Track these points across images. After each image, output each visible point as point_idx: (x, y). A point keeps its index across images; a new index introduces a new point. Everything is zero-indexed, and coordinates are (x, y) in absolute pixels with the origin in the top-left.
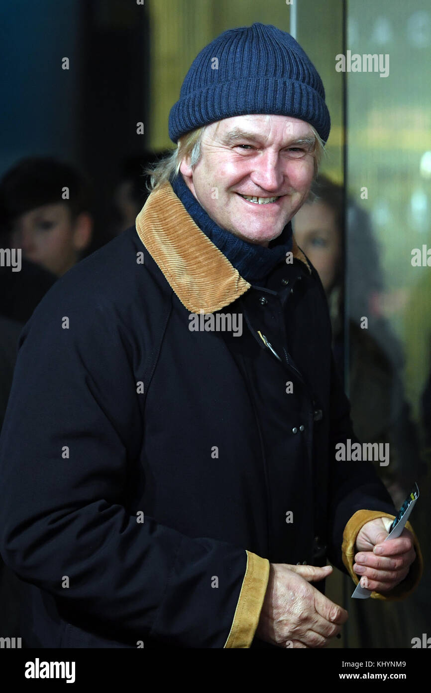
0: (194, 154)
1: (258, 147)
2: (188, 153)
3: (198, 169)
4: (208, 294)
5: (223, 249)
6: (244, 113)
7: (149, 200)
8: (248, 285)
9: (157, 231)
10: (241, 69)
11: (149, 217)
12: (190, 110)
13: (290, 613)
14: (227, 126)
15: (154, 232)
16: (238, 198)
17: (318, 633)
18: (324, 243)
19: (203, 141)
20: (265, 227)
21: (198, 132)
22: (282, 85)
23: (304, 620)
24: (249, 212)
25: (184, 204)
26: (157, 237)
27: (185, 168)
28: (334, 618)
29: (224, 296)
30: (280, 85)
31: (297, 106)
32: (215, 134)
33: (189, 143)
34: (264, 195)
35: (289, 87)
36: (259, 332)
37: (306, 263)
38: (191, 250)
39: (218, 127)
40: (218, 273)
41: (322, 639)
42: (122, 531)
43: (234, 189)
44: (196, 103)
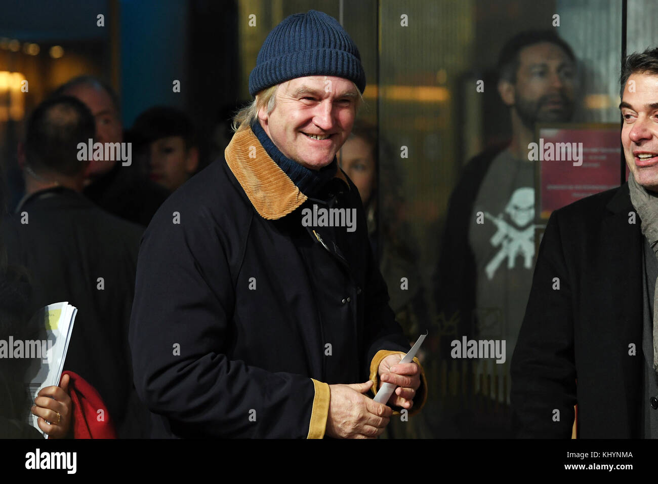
0: (270, 104)
1: (318, 99)
2: (266, 103)
3: (273, 115)
4: (276, 204)
5: (288, 172)
6: (309, 74)
7: (235, 137)
8: (306, 198)
9: (240, 159)
10: (306, 43)
11: (235, 149)
12: (268, 73)
13: (351, 416)
14: (295, 84)
15: (238, 160)
16: (303, 136)
17: (372, 426)
18: (364, 168)
19: (277, 95)
20: (323, 156)
21: (273, 88)
22: (335, 55)
23: (361, 419)
24: (310, 146)
25: (260, 140)
26: (240, 164)
27: (262, 114)
28: (380, 413)
29: (288, 206)
30: (334, 55)
31: (345, 69)
32: (287, 90)
33: (266, 96)
34: (322, 133)
35: (340, 56)
36: (314, 231)
37: (347, 182)
38: (264, 173)
39: (289, 85)
40: (284, 189)
41: (374, 429)
42: (228, 372)
43: (301, 130)
44: (272, 68)
